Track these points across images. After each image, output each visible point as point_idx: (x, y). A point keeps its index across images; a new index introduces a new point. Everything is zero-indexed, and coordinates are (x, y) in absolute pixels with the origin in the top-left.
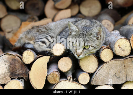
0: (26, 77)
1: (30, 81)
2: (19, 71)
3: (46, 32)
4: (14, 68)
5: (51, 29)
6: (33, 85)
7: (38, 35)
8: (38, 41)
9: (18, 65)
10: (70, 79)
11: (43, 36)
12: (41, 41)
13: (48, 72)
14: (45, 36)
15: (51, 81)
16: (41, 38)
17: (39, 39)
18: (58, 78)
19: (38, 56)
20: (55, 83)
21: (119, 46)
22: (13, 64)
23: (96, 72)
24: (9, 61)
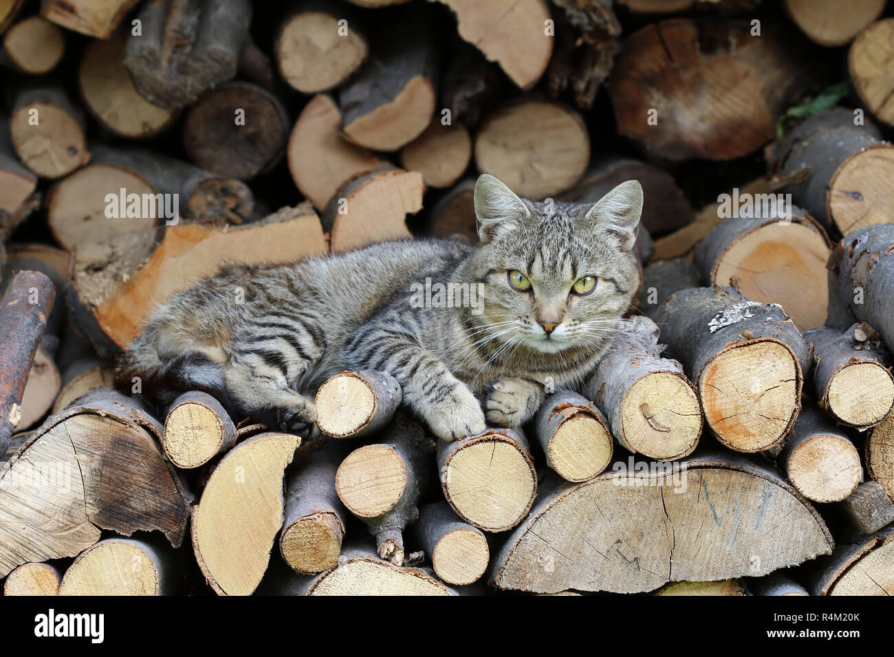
0: (176, 529)
1: (196, 552)
2: (144, 501)
3: (291, 304)
4: (121, 483)
5: (315, 293)
6: (206, 574)
7: (246, 315)
8: (247, 352)
9: (140, 472)
10: (392, 555)
11: (273, 325)
12: (259, 352)
13: (285, 514)
14: (285, 326)
15: (295, 559)
16: (262, 338)
17: (251, 341)
18: (334, 547)
19: (242, 430)
20: (315, 569)
21: (643, 407)
22: (117, 461)
23: (524, 528)
24: (96, 449)
